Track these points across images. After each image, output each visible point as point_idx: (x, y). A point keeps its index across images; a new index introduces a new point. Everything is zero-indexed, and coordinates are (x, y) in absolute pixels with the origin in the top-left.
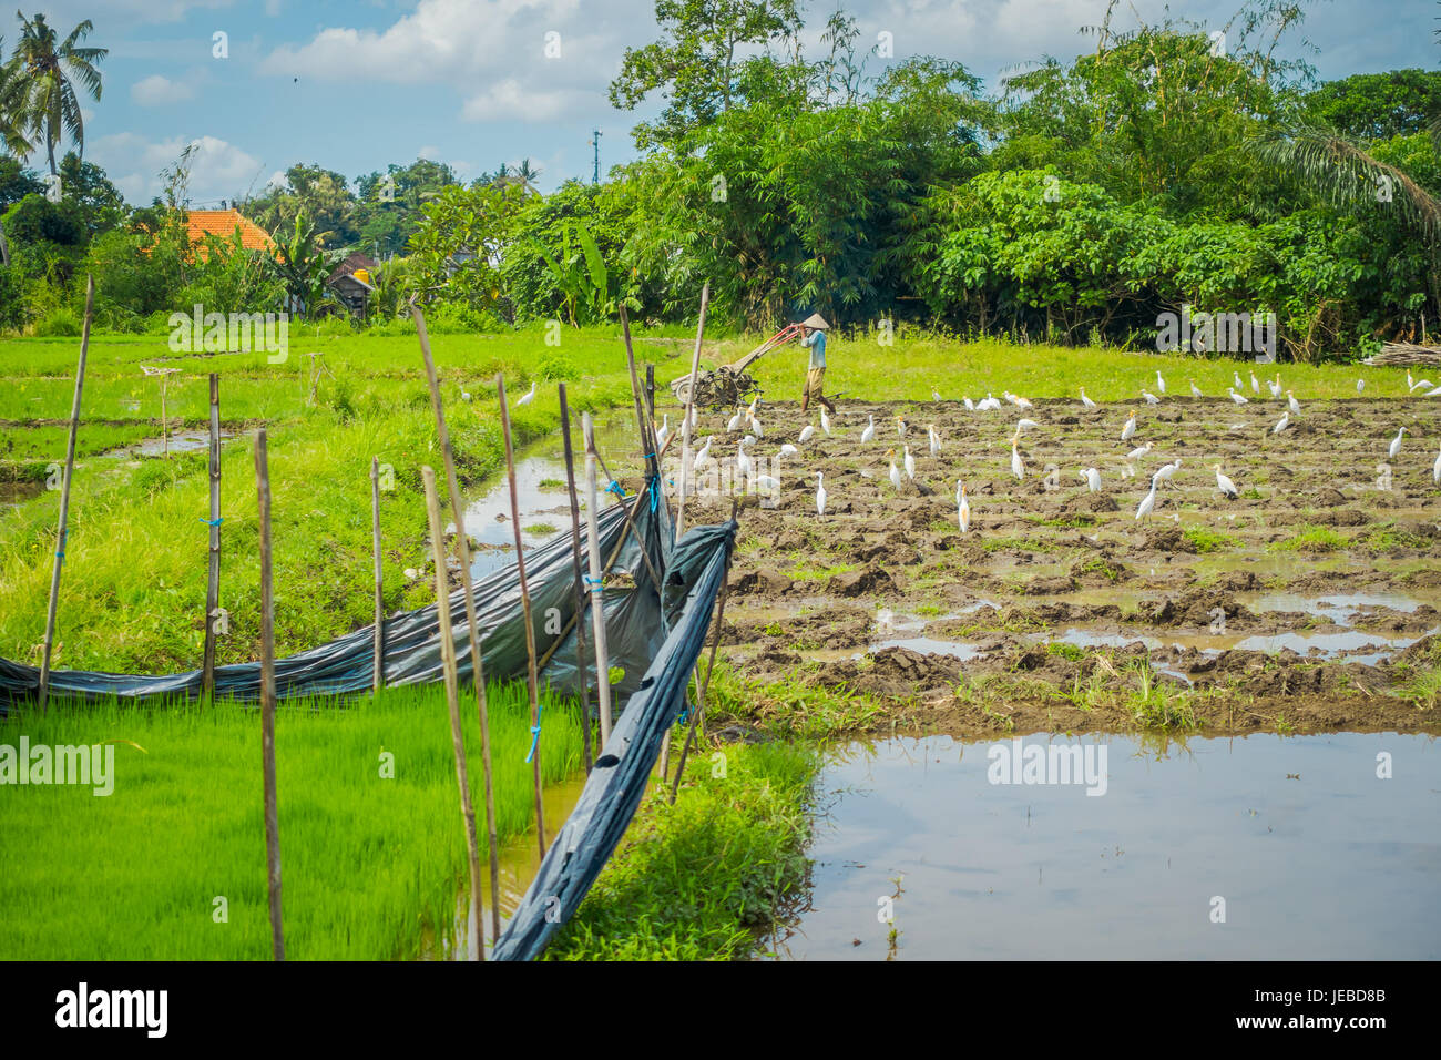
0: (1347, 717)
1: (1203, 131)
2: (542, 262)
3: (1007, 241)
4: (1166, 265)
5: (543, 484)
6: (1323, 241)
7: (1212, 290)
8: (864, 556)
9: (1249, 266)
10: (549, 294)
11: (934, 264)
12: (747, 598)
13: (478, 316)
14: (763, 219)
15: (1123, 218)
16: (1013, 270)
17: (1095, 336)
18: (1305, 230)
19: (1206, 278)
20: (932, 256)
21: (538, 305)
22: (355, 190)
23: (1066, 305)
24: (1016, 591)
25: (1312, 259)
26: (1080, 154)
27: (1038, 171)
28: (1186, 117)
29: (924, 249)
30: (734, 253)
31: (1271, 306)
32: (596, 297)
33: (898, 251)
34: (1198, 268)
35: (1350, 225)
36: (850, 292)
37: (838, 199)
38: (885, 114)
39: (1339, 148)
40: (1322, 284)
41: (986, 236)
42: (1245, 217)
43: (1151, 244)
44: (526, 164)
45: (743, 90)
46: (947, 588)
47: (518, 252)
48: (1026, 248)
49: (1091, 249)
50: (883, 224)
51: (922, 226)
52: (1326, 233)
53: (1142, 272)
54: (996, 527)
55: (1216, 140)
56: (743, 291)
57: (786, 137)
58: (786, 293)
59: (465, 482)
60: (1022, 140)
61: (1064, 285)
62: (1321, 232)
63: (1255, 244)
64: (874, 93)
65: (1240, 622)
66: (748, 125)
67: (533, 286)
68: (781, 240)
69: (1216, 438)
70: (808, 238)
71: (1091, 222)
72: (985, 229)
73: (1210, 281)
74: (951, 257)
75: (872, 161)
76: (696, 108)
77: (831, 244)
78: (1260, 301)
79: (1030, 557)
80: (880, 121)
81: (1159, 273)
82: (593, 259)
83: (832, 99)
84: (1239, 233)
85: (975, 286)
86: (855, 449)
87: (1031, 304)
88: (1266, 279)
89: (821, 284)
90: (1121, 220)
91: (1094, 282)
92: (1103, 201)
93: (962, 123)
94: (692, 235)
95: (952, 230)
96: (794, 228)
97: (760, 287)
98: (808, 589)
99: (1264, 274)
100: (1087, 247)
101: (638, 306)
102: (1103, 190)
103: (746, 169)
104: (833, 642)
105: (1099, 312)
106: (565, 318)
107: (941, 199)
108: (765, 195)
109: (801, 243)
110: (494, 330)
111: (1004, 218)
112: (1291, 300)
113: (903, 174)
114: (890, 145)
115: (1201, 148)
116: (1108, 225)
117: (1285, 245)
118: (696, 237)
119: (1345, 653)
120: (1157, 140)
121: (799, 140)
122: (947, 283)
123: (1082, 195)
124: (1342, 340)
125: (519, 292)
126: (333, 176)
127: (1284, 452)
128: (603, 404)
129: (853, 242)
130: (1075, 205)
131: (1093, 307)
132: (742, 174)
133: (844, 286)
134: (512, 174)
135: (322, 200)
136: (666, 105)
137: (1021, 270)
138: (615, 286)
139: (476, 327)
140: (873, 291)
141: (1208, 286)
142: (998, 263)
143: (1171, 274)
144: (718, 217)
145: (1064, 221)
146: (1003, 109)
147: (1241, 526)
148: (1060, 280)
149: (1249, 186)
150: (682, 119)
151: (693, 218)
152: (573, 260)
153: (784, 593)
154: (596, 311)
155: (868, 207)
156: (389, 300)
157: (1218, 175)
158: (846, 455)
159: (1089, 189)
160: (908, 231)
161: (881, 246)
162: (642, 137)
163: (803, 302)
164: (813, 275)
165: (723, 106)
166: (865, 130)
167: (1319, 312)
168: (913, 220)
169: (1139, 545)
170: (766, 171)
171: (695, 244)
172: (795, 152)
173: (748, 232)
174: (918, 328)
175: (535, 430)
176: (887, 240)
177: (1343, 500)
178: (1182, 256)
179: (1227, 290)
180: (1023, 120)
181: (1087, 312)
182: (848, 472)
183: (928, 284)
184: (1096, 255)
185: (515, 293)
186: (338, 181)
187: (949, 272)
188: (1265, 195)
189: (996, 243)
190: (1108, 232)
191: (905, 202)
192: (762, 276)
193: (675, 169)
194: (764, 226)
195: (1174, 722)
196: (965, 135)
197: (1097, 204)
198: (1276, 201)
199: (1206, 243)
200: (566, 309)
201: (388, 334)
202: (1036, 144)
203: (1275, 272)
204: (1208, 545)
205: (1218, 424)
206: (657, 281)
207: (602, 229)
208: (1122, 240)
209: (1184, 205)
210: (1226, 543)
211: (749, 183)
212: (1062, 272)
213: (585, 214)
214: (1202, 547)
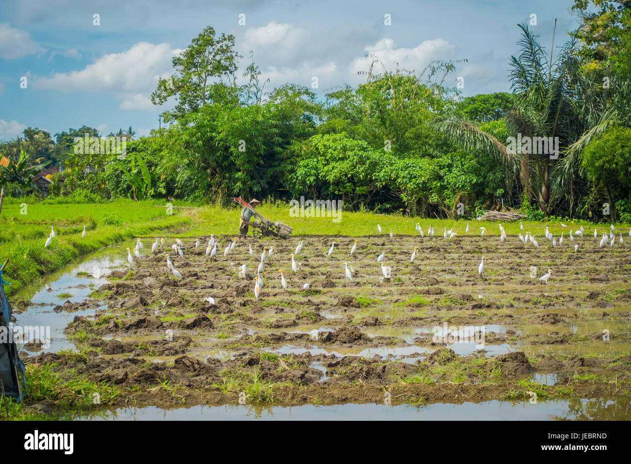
0: (349, 396)
1: (411, 118)
2: (122, 172)
3: (325, 165)
4: (393, 176)
5: (78, 274)
6: (460, 166)
7: (412, 187)
8: (206, 309)
9: (428, 177)
10: (125, 186)
11: (293, 174)
12: (139, 330)
13: (93, 196)
14: (218, 154)
15: (375, 155)
16: (327, 178)
17: (362, 207)
18: (453, 161)
19: (410, 182)
20: (293, 171)
21: (120, 191)
22: (54, 139)
23: (350, 193)
24: (267, 326)
25: (455, 174)
26: (358, 127)
27: (339, 135)
28: (404, 112)
29: (290, 167)
30: (205, 169)
31: (438, 194)
32: (146, 188)
33: (278, 169)
34: (406, 178)
35: (471, 159)
36: (257, 187)
37: (251, 146)
38: (272, 109)
39: (466, 125)
40: (459, 185)
41: (316, 163)
42: (429, 155)
43: (387, 167)
44: (130, 129)
45: (211, 97)
46: (236, 325)
47: (112, 168)
48: (333, 168)
49: (361, 169)
50: (271, 157)
51: (288, 158)
52: (461, 162)
53: (383, 179)
54: (275, 295)
55: (417, 122)
56: (210, 186)
57: (228, 118)
58: (228, 186)
59: (42, 273)
60: (333, 121)
61: (350, 184)
62: (459, 162)
63: (431, 167)
64: (268, 99)
65: (362, 342)
66: (212, 112)
67: (118, 182)
68: (226, 163)
69: (395, 253)
70: (238, 162)
71: (361, 157)
72: (316, 160)
73: (412, 183)
74: (301, 172)
75: (266, 129)
76: (190, 105)
77: (248, 166)
78: (433, 192)
79: (282, 310)
80: (270, 112)
81: (390, 179)
82: (145, 171)
83: (250, 101)
84: (425, 162)
85: (311, 185)
86: (231, 258)
87: (336, 192)
88: (435, 183)
89: (244, 183)
90: (374, 156)
91: (363, 183)
92: (367, 148)
93: (307, 113)
94: (186, 161)
95: (301, 160)
96: (232, 158)
97: (217, 184)
98: (170, 325)
99: (434, 180)
100: (359, 168)
101: (164, 191)
102: (366, 143)
103: (210, 132)
104: (167, 352)
105: (365, 196)
106: (132, 197)
107: (296, 146)
108: (219, 144)
109: (235, 165)
110: (100, 202)
111: (324, 155)
112: (446, 192)
113: (281, 135)
114: (274, 122)
115: (410, 125)
116: (368, 159)
117: (444, 168)
118: (188, 162)
119: (403, 357)
120: (391, 122)
121: (234, 119)
122: (299, 183)
123: (357, 145)
124: (468, 209)
125: (112, 185)
126: (45, 133)
127: (423, 260)
128: (128, 236)
129: (258, 164)
130: (354, 150)
131: (362, 194)
132: (209, 134)
133: (254, 184)
134: (125, 133)
135: (40, 144)
136: (177, 103)
137: (331, 178)
138: (154, 182)
139: (92, 201)
140: (267, 187)
141: (411, 185)
142: (321, 175)
143: (395, 180)
144: (198, 153)
145: (349, 156)
146: (326, 107)
147: (386, 295)
148: (348, 182)
149: (430, 142)
150: (184, 109)
151: (187, 153)
152: (135, 171)
153: (158, 327)
154: (146, 194)
155: (264, 149)
156: (57, 189)
157: (418, 137)
158: (226, 260)
159: (360, 142)
160: (282, 160)
161: (271, 166)
162: (167, 117)
163: (236, 191)
164: (240, 179)
165: (202, 104)
166: (263, 116)
167: (458, 197)
168: (284, 155)
169: (335, 304)
170: (219, 133)
171: (188, 165)
172: (232, 125)
173: (211, 159)
174: (284, 203)
175: (89, 248)
176: (273, 164)
177: (438, 282)
178: (400, 172)
179: (419, 187)
180: (334, 112)
181: (360, 196)
182: (220, 269)
183: (291, 183)
184: (363, 171)
185: (109, 185)
186: (47, 135)
187: (300, 178)
188: (437, 145)
189: (320, 166)
190: (368, 161)
191: (281, 147)
192: (218, 178)
193: (179, 132)
194: (218, 157)
195: (264, 400)
196: (309, 119)
197: (364, 149)
198: (442, 148)
199: (410, 166)
200: (132, 192)
201: (51, 204)
202: (339, 123)
203: (440, 180)
204: (365, 304)
205: (400, 247)
206: (173, 181)
207: (149, 158)
208: (374, 165)
209: (402, 149)
210: (374, 303)
211: (212, 138)
212: (348, 178)
213: (142, 151)
214: (363, 305)
